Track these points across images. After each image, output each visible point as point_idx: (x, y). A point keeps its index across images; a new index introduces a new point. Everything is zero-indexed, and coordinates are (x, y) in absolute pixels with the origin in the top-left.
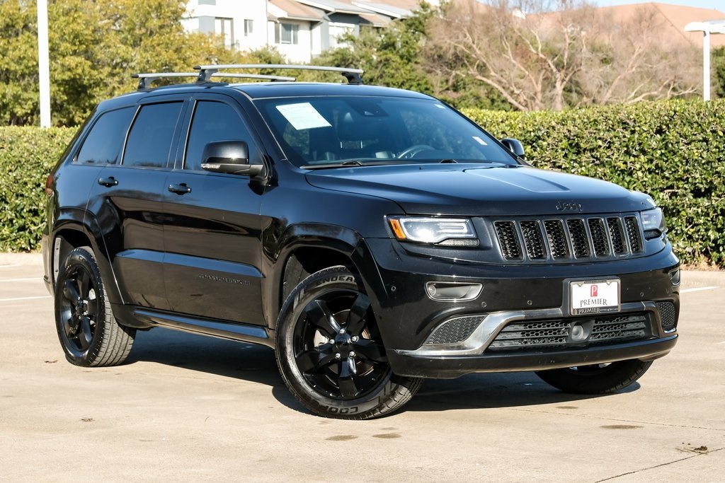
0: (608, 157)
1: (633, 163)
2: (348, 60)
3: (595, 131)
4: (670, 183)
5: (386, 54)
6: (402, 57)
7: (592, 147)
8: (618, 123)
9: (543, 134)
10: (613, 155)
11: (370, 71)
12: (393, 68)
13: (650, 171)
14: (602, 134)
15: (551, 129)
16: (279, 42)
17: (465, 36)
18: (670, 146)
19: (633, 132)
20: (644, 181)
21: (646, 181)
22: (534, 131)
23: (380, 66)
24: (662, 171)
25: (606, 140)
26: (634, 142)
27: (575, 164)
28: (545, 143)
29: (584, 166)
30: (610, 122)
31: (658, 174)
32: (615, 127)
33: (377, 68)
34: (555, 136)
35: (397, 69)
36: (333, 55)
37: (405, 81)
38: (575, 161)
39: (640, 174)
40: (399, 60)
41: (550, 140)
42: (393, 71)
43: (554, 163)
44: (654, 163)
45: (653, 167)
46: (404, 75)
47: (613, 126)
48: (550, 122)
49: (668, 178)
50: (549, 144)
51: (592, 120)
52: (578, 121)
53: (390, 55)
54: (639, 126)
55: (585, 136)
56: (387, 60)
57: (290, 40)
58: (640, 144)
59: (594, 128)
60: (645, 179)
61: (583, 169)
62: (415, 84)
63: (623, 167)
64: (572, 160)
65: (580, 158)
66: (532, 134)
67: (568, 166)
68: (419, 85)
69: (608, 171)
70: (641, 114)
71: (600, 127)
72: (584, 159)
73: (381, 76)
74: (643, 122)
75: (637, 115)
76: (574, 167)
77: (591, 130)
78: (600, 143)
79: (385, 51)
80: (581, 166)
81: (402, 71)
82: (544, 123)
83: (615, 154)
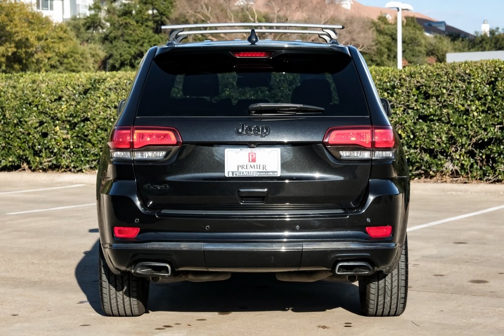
0: (450, 101)
1: (469, 105)
2: (96, 23)
3: (439, 82)
4: (500, 121)
5: (126, 19)
6: (137, 22)
7: (437, 94)
8: (457, 76)
9: (397, 84)
10: (454, 100)
11: (114, 32)
12: (131, 30)
13: (483, 112)
14: (445, 84)
15: (402, 81)
16: (39, 9)
17: (202, 8)
18: (499, 93)
19: (469, 83)
20: (478, 119)
21: (479, 119)
22: (389, 82)
23: (121, 28)
24: (494, 112)
25: (449, 89)
26: (470, 90)
27: (425, 106)
28: (400, 91)
29: (432, 108)
30: (450, 76)
31: (490, 114)
32: (454, 79)
33: (119, 29)
34: (408, 85)
35: (134, 30)
36: (85, 19)
37: (140, 39)
38: (423, 104)
39: (475, 114)
40: (135, 24)
41: (404, 89)
42: (130, 32)
43: (408, 106)
44: (487, 106)
45: (486, 109)
46: (139, 35)
47: (453, 78)
48: (401, 75)
49: (498, 117)
50: (403, 91)
51: (435, 74)
52: (425, 75)
53: (128, 20)
54: (473, 79)
55: (432, 85)
56: (126, 23)
57: (48, 7)
58: (475, 92)
59: (438, 80)
60: (480, 118)
61: (431, 110)
62: (147, 41)
63: (462, 108)
64: (421, 103)
65: (428, 102)
66: (388, 84)
67: (419, 108)
68: (149, 42)
69: (451, 111)
70: (474, 70)
71: (443, 79)
72: (431, 103)
73: (122, 35)
74: (476, 76)
75: (471, 70)
76: (423, 108)
77: (436, 82)
78: (444, 91)
79: (125, 17)
80: (430, 108)
81: (138, 32)
82: (396, 76)
83: (456, 99)
